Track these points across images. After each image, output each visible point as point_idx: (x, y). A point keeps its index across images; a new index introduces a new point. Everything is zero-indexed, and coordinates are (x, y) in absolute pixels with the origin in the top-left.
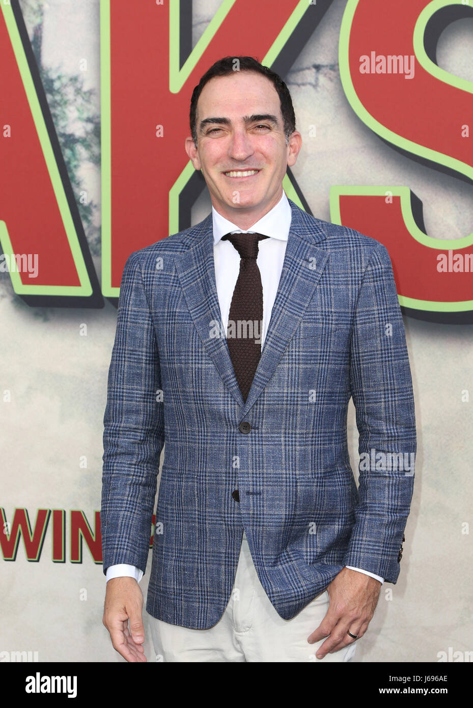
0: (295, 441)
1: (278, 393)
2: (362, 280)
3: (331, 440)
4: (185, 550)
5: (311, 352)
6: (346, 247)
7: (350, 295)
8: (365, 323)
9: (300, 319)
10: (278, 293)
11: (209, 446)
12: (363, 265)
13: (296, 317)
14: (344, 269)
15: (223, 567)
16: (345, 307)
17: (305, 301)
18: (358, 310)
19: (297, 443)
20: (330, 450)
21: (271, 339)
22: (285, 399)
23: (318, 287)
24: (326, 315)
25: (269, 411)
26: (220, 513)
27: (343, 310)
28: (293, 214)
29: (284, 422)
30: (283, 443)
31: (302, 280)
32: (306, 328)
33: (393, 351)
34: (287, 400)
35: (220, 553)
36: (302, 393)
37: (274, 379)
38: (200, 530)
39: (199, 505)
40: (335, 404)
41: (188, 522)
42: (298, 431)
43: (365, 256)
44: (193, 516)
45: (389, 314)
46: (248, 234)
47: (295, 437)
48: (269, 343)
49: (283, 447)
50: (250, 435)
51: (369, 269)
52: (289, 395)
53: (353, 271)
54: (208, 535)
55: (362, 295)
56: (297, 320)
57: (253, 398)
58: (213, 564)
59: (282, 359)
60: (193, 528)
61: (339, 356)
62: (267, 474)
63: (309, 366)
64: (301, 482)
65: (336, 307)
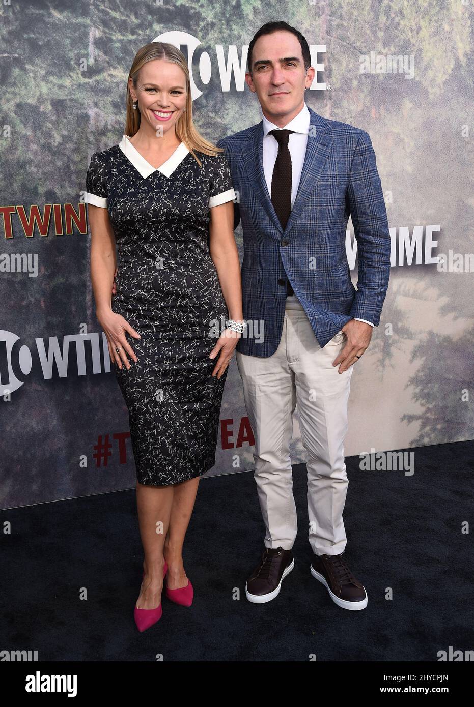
0: (314, 252)
1: (305, 223)
2: (353, 155)
3: (335, 250)
4: (253, 314)
5: (324, 199)
6: (344, 135)
7: (347, 164)
8: (356, 181)
9: (318, 179)
10: (304, 164)
11: (264, 254)
12: (354, 146)
13: (316, 178)
14: (343, 148)
15: (275, 323)
16: (344, 172)
17: (320, 169)
18: (351, 173)
19: (315, 253)
20: (335, 256)
21: (301, 192)
22: (309, 227)
23: (328, 160)
24: (333, 177)
25: (299, 234)
26: (272, 292)
27: (343, 173)
28: (311, 117)
29: (307, 241)
30: (307, 253)
31: (318, 155)
32: (321, 185)
33: (374, 196)
34: (310, 228)
35: (273, 315)
36: (319, 223)
37: (302, 215)
38: (261, 302)
39: (260, 288)
40: (337, 229)
41: (254, 298)
42: (316, 246)
43: (355, 140)
44: (256, 294)
45: (370, 174)
46: (284, 130)
47: (314, 249)
48: (300, 194)
49: (307, 255)
50: (287, 247)
51: (358, 148)
52: (311, 225)
53: (348, 149)
54: (266, 305)
55: (354, 164)
56: (316, 180)
57: (289, 227)
58: (270, 321)
59: (307, 204)
60: (257, 301)
61: (340, 201)
62: (297, 270)
63: (323, 207)
64: (317, 275)
65: (338, 172)
